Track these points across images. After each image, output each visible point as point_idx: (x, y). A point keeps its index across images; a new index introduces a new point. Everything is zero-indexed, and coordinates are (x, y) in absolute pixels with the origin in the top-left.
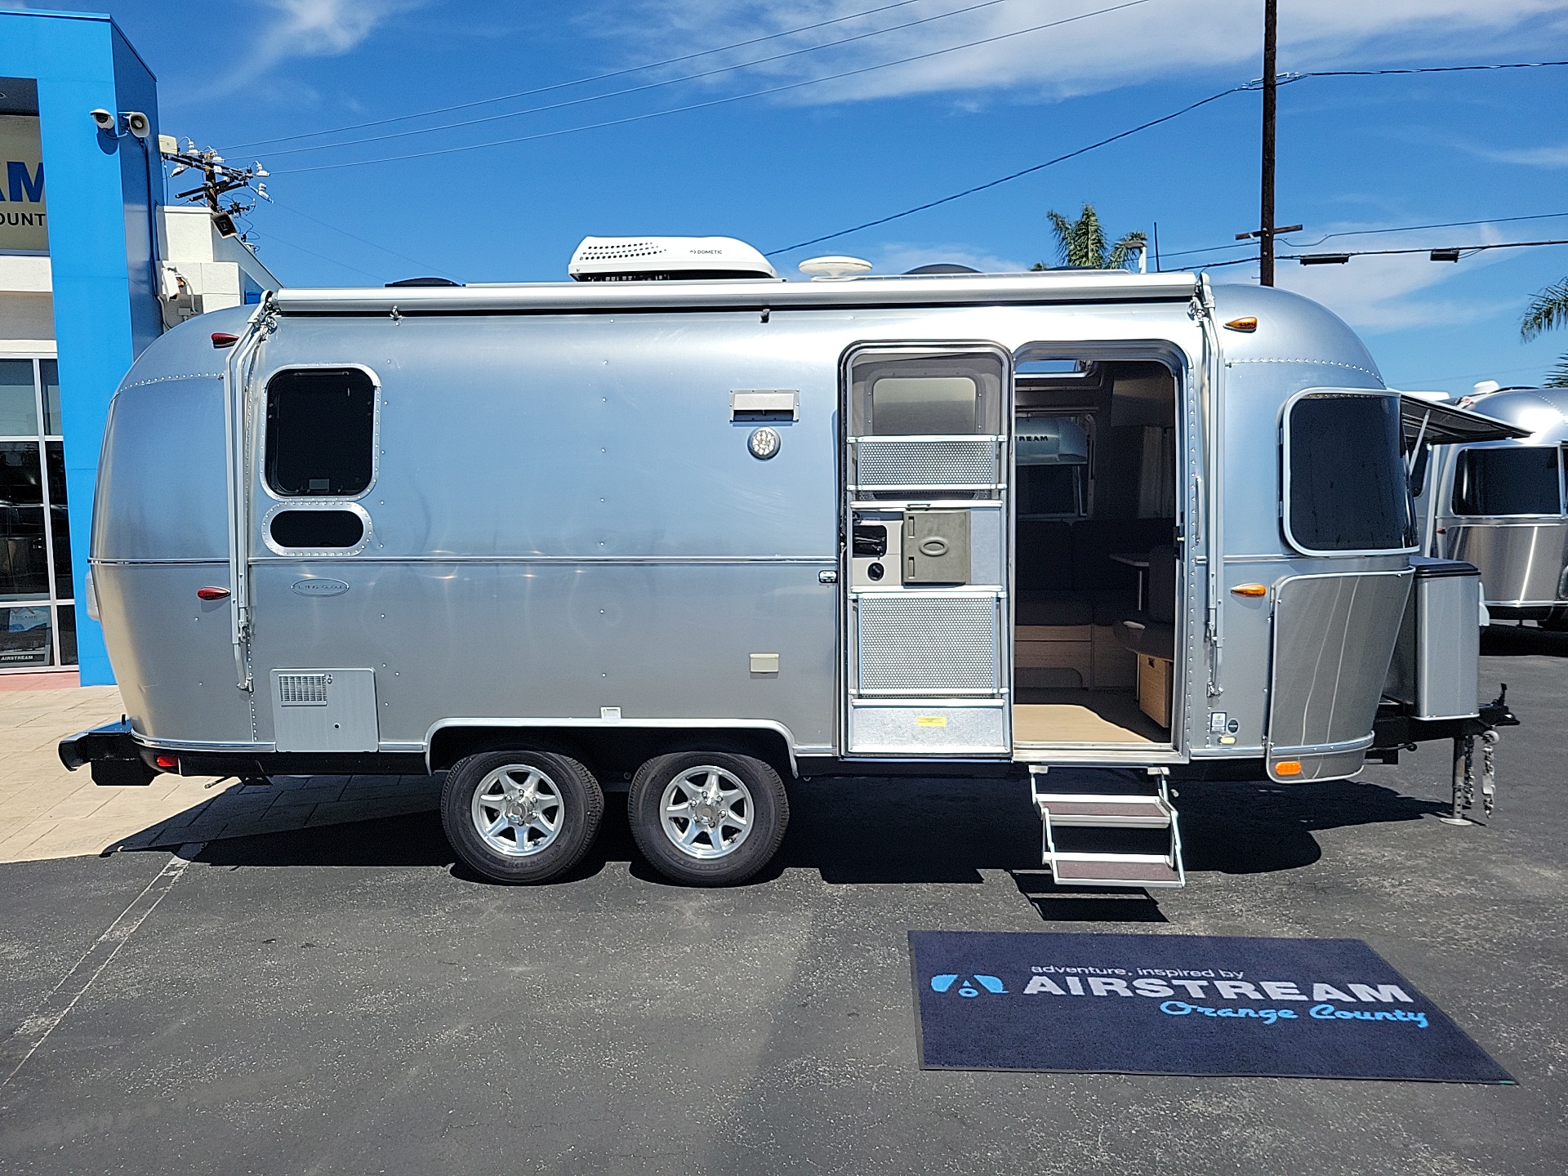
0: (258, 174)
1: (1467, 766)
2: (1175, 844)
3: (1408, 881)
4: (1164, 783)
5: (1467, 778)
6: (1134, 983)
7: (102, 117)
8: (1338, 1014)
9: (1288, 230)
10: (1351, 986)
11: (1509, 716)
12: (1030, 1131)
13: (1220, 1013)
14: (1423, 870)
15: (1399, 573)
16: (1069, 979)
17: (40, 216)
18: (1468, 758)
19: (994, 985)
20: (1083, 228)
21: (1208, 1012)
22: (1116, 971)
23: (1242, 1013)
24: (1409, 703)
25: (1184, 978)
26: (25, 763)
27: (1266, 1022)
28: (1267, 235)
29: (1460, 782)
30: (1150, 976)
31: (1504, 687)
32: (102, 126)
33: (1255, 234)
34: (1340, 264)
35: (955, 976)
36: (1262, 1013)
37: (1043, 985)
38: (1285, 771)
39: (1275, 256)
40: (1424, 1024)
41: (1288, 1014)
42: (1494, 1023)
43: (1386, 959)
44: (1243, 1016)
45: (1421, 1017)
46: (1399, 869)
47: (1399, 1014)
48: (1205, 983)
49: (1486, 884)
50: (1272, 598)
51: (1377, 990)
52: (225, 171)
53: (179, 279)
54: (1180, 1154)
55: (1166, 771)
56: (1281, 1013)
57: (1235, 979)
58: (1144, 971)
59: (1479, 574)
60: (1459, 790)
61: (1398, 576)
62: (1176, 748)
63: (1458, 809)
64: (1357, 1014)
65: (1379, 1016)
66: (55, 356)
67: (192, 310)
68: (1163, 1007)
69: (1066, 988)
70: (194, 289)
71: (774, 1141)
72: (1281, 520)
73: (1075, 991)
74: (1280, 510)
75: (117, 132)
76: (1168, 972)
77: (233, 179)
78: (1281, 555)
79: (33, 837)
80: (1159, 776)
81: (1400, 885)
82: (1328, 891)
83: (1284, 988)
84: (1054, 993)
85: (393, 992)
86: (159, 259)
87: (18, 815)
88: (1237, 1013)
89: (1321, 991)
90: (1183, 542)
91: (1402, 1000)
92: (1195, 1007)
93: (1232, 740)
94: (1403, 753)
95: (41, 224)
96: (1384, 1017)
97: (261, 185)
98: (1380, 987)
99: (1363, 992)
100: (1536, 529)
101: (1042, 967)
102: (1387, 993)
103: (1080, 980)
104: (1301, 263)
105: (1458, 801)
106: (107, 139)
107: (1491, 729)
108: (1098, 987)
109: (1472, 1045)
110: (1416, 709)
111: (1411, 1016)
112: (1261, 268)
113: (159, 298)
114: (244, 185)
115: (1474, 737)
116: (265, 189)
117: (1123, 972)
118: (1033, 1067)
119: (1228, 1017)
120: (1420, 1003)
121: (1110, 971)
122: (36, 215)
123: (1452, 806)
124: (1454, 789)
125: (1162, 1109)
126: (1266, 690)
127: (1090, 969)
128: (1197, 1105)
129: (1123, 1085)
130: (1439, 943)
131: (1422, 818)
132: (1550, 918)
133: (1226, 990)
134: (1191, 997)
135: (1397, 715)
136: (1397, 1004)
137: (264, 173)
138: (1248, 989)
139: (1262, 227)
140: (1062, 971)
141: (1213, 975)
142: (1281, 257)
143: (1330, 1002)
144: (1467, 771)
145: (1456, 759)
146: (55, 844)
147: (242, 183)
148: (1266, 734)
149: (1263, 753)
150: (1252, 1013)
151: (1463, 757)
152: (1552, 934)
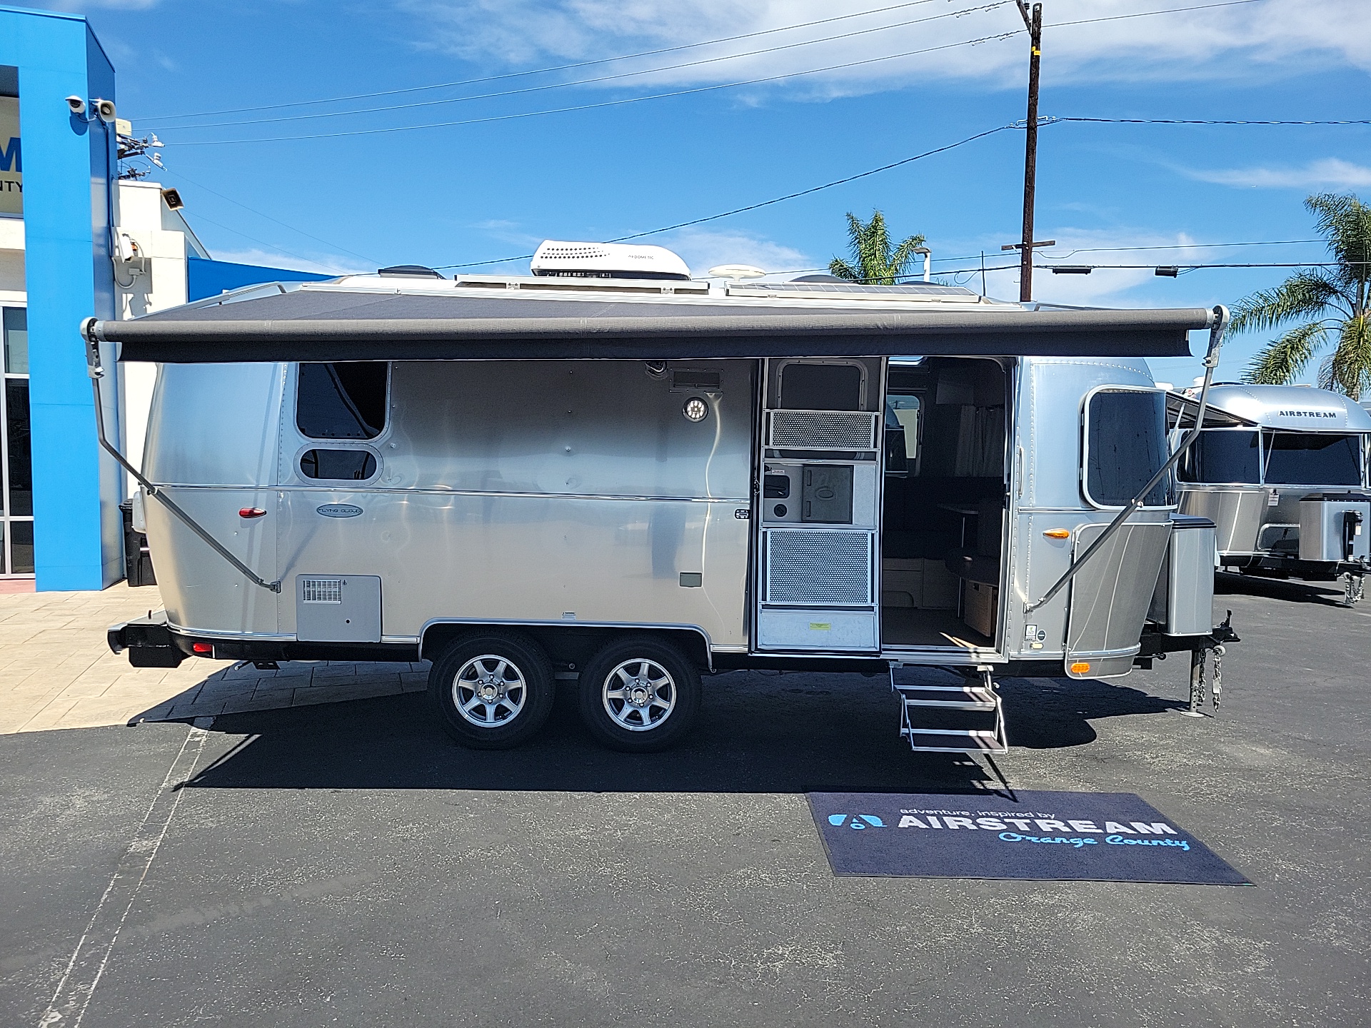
0: (154, 144)
1: (1201, 672)
2: (1000, 721)
3: (1162, 755)
4: (989, 677)
5: (1201, 682)
6: (978, 821)
7: (75, 103)
8: (1126, 841)
9: (1044, 244)
10: (1132, 824)
11: (1233, 635)
12: (923, 914)
13: (1042, 840)
14: (1172, 747)
15: (1164, 524)
16: (929, 818)
17: (10, 183)
18: (1201, 667)
19: (876, 821)
20: (873, 231)
21: (1034, 839)
22: (962, 813)
23: (1058, 840)
24: (1162, 623)
25: (1012, 818)
26: (20, 653)
27: (1076, 846)
28: (1027, 248)
29: (1196, 684)
30: (987, 816)
31: (1229, 613)
32: (75, 110)
33: (1017, 246)
34: (1084, 275)
35: (846, 816)
36: (1072, 840)
37: (911, 822)
38: (1077, 671)
39: (1033, 265)
40: (1187, 848)
41: (1090, 841)
42: (1234, 848)
43: (1154, 806)
44: (1059, 842)
45: (1184, 843)
46: (1155, 746)
47: (1169, 842)
48: (1028, 821)
49: (1219, 757)
50: (1073, 540)
51: (1151, 827)
52: (124, 140)
53: (133, 244)
54: (1031, 928)
55: (991, 668)
56: (1085, 841)
57: (1049, 818)
58: (983, 813)
59: (1215, 527)
60: (1195, 691)
61: (1162, 526)
62: (998, 651)
63: (1194, 704)
64: (1139, 842)
65: (1155, 843)
66: (25, 305)
67: (141, 271)
68: (1001, 836)
69: (929, 824)
70: (145, 252)
71: (742, 920)
72: (1081, 482)
73: (935, 825)
74: (1081, 475)
75: (87, 116)
76: (1000, 813)
77: (131, 147)
78: (1080, 508)
79: (62, 711)
80: (985, 672)
81: (1157, 757)
82: (1106, 761)
83: (1085, 824)
84: (920, 827)
85: (419, 824)
86: (113, 226)
87: (38, 694)
88: (1054, 840)
89: (1111, 827)
90: (1009, 496)
91: (1169, 832)
92: (1024, 836)
93: (1041, 646)
94: (1155, 661)
95: (10, 190)
96: (1158, 843)
97: (156, 154)
98: (1152, 824)
99: (1141, 828)
100: (1241, 494)
101: (908, 810)
102: (1158, 828)
103: (938, 819)
104: (1053, 272)
105: (1194, 699)
106: (78, 122)
107: (1219, 644)
108: (952, 823)
109: (1221, 861)
110: (1166, 628)
111: (1177, 843)
112: (1022, 274)
113: (113, 258)
114: (141, 154)
115: (1206, 650)
116: (159, 158)
117: (968, 814)
118: (916, 874)
119: (1049, 843)
120: (1182, 835)
121: (958, 813)
122: (6, 182)
123: (1189, 704)
124: (1191, 689)
125: (1012, 900)
126: (1066, 609)
127: (943, 811)
128: (1037, 898)
129: (983, 886)
130: (1190, 796)
131: (1166, 711)
132: (1267, 780)
133: (1043, 825)
134: (1020, 830)
135: (1152, 632)
136: (1165, 835)
137: (159, 144)
138: (1059, 825)
139: (1023, 241)
140: (923, 812)
141: (1033, 816)
142: (1037, 267)
143: (1118, 833)
144: (1201, 677)
145: (1193, 666)
146: (84, 716)
147: (139, 151)
148: (1065, 642)
149: (1062, 656)
150: (1065, 841)
151: (1199, 665)
152: (1270, 791)
